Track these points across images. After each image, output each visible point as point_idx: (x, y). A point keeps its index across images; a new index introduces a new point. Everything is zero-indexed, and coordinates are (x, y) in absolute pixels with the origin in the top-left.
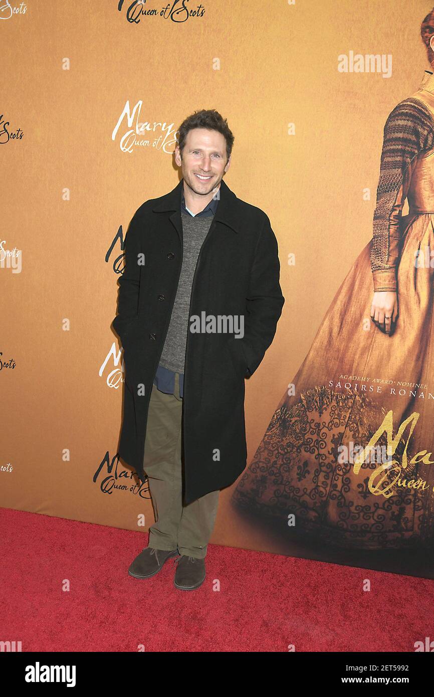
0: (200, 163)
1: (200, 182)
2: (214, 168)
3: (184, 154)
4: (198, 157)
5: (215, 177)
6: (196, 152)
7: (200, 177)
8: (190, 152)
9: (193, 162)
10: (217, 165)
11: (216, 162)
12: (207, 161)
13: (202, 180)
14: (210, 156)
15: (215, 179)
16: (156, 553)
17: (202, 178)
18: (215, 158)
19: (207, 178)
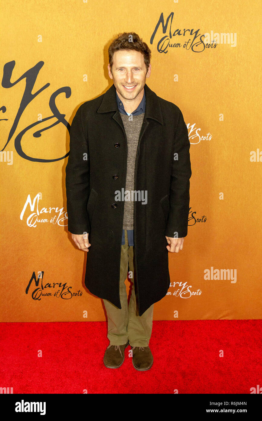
0: (125, 77)
1: (127, 92)
2: (136, 79)
3: (113, 71)
4: (123, 73)
5: (138, 85)
6: (121, 69)
7: (127, 87)
8: (117, 69)
9: (119, 76)
10: (139, 76)
11: (137, 74)
12: (129, 75)
13: (128, 89)
14: (131, 70)
15: (139, 87)
16: (119, 348)
17: (128, 88)
18: (136, 71)
19: (132, 87)
